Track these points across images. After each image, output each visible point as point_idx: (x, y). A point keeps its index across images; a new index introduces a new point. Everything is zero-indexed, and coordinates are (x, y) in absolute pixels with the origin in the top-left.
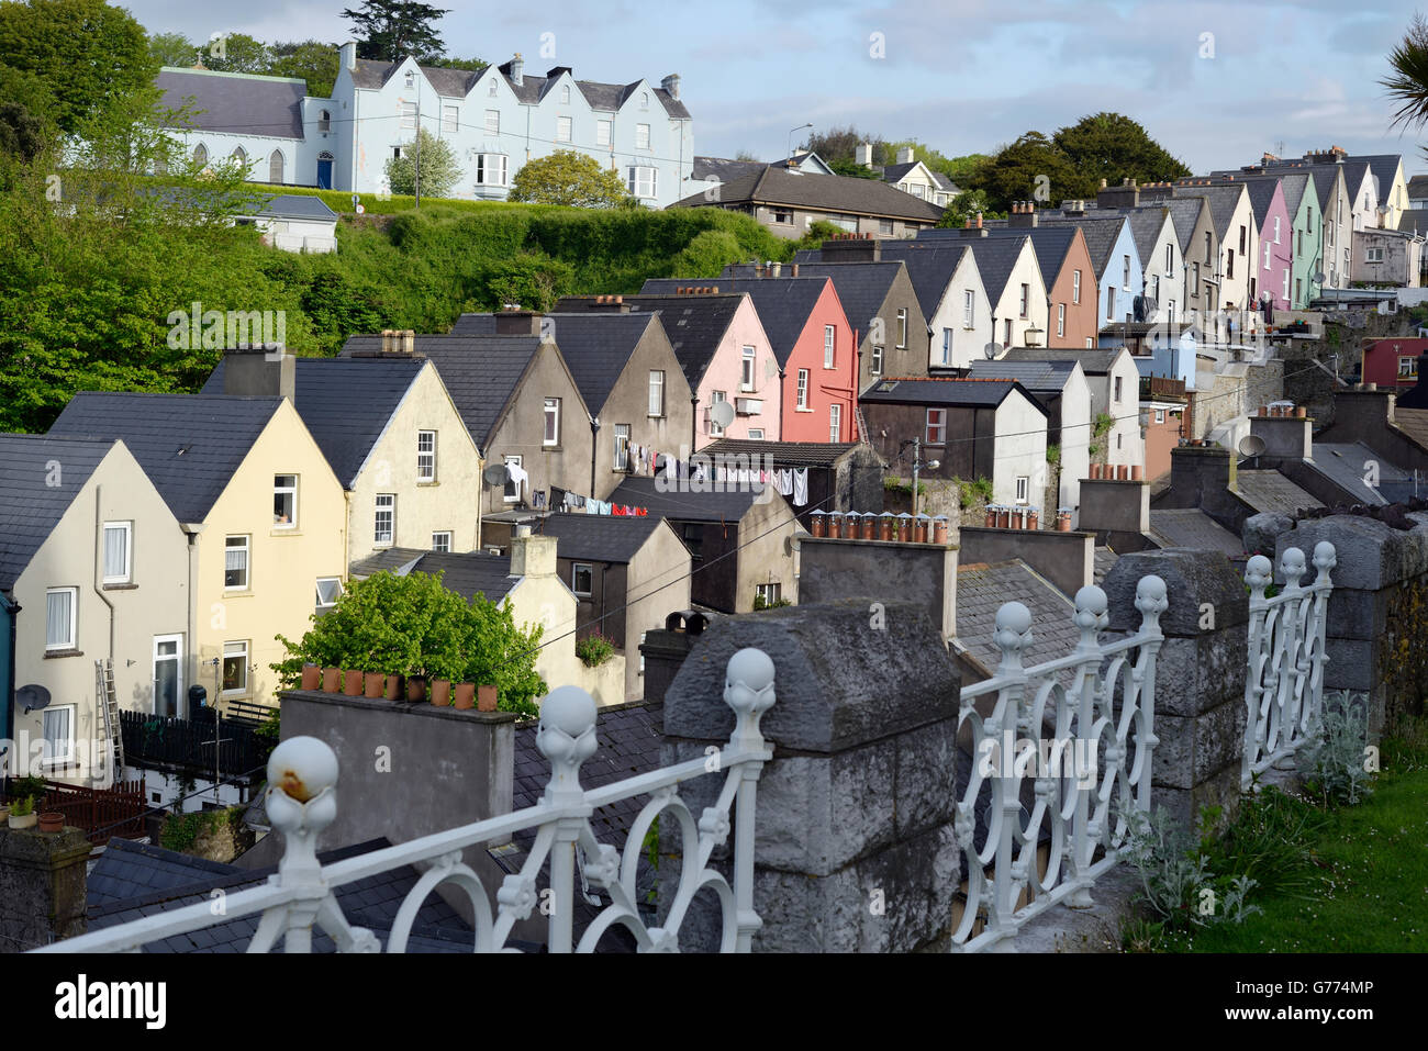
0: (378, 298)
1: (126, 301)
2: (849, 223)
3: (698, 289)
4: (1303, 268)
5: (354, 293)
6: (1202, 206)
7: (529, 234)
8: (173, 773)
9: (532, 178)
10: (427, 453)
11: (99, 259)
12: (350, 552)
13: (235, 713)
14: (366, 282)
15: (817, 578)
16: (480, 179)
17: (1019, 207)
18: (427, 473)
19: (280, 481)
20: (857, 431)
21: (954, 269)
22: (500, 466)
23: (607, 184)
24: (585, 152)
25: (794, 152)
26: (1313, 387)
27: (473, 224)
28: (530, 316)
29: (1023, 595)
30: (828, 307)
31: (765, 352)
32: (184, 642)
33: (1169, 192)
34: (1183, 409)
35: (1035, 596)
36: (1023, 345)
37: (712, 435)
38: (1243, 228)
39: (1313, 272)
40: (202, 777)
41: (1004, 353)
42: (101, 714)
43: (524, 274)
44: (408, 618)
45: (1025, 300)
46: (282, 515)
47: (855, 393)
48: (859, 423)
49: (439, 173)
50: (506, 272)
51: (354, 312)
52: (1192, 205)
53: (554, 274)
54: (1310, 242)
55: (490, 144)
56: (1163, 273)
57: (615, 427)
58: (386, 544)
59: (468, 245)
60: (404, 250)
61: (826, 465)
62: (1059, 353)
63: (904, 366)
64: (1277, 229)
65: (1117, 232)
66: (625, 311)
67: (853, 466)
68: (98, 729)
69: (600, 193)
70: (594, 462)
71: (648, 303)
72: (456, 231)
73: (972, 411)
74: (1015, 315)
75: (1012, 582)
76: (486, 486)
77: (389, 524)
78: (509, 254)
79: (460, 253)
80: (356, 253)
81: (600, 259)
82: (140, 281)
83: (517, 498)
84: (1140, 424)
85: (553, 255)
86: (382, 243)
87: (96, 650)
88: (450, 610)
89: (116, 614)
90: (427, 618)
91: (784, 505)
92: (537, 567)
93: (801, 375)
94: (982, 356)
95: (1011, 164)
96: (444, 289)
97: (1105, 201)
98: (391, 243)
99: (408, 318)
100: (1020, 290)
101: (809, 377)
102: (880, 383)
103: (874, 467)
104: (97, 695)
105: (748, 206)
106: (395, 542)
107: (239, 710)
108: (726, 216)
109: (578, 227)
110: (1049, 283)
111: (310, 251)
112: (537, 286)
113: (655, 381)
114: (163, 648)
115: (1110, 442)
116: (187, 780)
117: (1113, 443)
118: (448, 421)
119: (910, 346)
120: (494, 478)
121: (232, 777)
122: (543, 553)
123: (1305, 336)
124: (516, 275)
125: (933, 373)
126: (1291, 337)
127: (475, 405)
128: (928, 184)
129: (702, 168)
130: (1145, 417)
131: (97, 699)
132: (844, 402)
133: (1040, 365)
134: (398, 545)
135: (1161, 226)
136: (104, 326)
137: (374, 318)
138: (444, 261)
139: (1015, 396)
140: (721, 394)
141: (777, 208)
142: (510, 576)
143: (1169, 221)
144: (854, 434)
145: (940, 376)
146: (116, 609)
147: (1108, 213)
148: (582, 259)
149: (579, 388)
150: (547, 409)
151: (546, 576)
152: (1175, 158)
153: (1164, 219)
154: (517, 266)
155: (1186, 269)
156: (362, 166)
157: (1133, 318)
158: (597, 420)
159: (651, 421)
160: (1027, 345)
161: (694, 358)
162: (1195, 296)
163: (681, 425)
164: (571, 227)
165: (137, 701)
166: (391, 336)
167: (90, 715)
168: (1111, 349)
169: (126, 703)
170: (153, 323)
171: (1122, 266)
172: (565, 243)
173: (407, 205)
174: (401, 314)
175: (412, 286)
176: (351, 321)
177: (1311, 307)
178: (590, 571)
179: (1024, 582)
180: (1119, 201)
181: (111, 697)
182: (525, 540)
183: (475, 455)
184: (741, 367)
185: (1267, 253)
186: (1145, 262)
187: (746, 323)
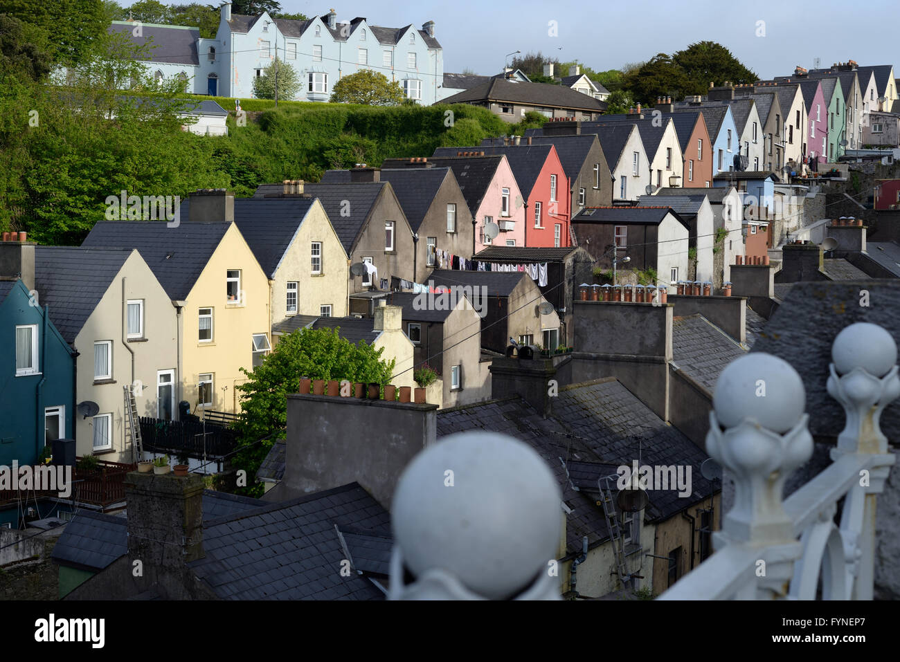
0: (254, 163)
1: (117, 165)
2: (548, 113)
3: (472, 153)
4: (834, 137)
5: (240, 161)
6: (773, 98)
7: (347, 123)
8: (174, 454)
9: (345, 87)
10: (316, 256)
11: (99, 139)
12: (273, 318)
13: (208, 418)
14: (246, 153)
15: (585, 326)
16: (311, 88)
17: (662, 100)
18: (316, 268)
19: (230, 274)
20: (571, 240)
21: (627, 139)
22: (359, 264)
23: (392, 91)
24: (377, 71)
25: (504, 69)
26: (844, 211)
27: (312, 116)
28: (373, 170)
29: (705, 335)
30: (552, 163)
31: (515, 192)
32: (175, 375)
33: (752, 90)
34: (767, 225)
35: (712, 336)
36: (668, 186)
37: (485, 244)
38: (798, 112)
39: (840, 140)
40: (194, 457)
41: (657, 191)
42: (127, 419)
43: (346, 147)
44: (322, 355)
45: (669, 158)
46: (231, 295)
47: (569, 217)
48: (572, 235)
49: (287, 85)
50: (334, 146)
51: (240, 173)
52: (767, 98)
53: (364, 148)
54: (838, 121)
55: (317, 67)
56: (751, 141)
57: (427, 239)
58: (293, 313)
59: (309, 129)
60: (270, 134)
61: (558, 261)
62: (692, 191)
63: (598, 199)
64: (818, 112)
65: (723, 115)
66: (429, 167)
67: (575, 261)
68: (125, 429)
69: (388, 96)
70: (415, 261)
71: (442, 162)
72: (302, 121)
73: (643, 226)
74: (663, 167)
75: (697, 328)
76: (352, 276)
77: (294, 300)
78: (335, 135)
79: (305, 135)
80: (240, 136)
81: (393, 137)
82: (125, 152)
83: (370, 284)
84: (742, 234)
85: (363, 135)
86: (255, 129)
87: (123, 379)
88: (347, 351)
89: (135, 357)
90: (334, 356)
91: (534, 286)
92: (390, 325)
93: (537, 206)
94: (644, 193)
95: (648, 74)
96: (295, 157)
97: (713, 96)
98: (261, 129)
99: (273, 176)
100: (666, 151)
101: (542, 207)
102: (584, 211)
103: (587, 262)
104: (125, 407)
105: (485, 102)
106: (298, 311)
107: (210, 416)
108: (472, 109)
109: (379, 117)
110: (683, 148)
111: (211, 134)
112: (354, 155)
113: (450, 211)
114: (162, 378)
115: (725, 245)
116: (183, 458)
117: (727, 246)
118: (329, 236)
119: (601, 187)
120: (357, 271)
121: (212, 456)
122: (394, 316)
123: (838, 179)
124: (341, 148)
125: (615, 204)
126: (830, 180)
127: (343, 226)
128: (589, 88)
129: (449, 81)
130: (745, 230)
131: (125, 410)
132: (562, 222)
133: (683, 198)
134: (300, 313)
135: (750, 111)
136: (104, 181)
137: (252, 177)
138: (295, 140)
139: (670, 218)
140: (490, 218)
141: (503, 104)
142: (374, 331)
143: (754, 108)
144: (569, 242)
145: (622, 206)
146: (135, 354)
147: (715, 104)
148: (381, 137)
149: (406, 215)
150: (387, 228)
151: (396, 331)
152: (749, 70)
153: (751, 107)
154: (341, 142)
155: (764, 138)
156: (236, 81)
157: (733, 168)
158: (416, 235)
159: (449, 235)
160: (671, 186)
161: (473, 197)
162: (771, 155)
163: (466, 238)
164: (374, 118)
165: (148, 411)
166: (289, 184)
167: (121, 420)
168: (724, 188)
169: (142, 412)
170: (134, 179)
171: (727, 137)
172: (370, 128)
173: (269, 105)
174: (269, 174)
175: (275, 156)
176: (238, 178)
177: (840, 161)
178: (420, 328)
179: (704, 328)
180: (722, 96)
181: (134, 408)
182: (383, 309)
183: (345, 257)
184: (501, 201)
185: (813, 127)
186: (740, 133)
187: (504, 174)
